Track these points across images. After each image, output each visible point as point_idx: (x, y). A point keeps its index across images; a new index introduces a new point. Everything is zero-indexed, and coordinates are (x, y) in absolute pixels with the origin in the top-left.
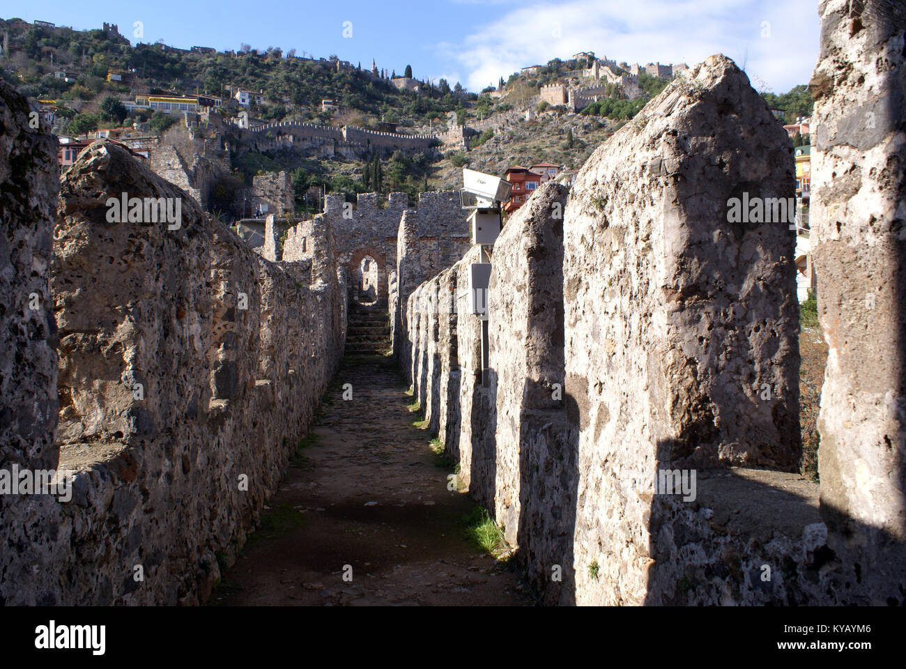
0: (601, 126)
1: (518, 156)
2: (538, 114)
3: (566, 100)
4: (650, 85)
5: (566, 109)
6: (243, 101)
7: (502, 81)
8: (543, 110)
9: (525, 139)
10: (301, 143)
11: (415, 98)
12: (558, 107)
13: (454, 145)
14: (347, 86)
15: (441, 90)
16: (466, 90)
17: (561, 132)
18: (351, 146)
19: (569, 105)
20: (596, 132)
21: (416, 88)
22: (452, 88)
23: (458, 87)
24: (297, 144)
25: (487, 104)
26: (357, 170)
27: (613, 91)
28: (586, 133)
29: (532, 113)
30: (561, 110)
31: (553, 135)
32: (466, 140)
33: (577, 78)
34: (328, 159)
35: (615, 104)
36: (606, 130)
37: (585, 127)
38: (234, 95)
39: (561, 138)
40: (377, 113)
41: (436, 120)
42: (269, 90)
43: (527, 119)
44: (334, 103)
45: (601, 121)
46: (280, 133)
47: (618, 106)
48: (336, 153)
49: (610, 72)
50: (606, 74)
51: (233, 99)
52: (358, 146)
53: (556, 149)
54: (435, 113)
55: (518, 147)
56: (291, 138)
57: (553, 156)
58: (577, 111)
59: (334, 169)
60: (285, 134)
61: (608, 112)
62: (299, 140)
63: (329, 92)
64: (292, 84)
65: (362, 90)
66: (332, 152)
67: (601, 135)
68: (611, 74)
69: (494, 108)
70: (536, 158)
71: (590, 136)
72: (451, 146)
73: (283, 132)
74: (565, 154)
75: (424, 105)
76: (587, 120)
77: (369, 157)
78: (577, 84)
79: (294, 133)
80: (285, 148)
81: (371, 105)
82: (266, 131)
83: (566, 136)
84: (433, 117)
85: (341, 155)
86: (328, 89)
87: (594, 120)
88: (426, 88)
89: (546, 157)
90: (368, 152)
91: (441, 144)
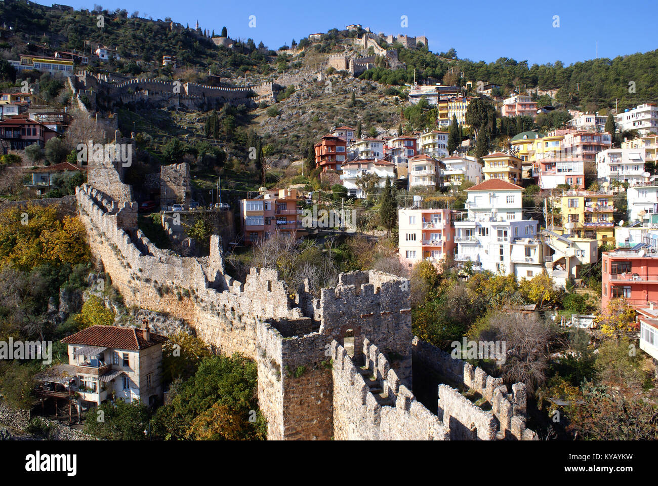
0: (374, 88)
1: (317, 111)
2: (327, 76)
3: (347, 67)
4: (404, 55)
5: (347, 73)
6: (103, 56)
7: (294, 42)
8: (331, 73)
9: (319, 96)
10: (154, 96)
11: (231, 54)
12: (341, 72)
13: (266, 97)
14: (180, 43)
15: (249, 47)
16: (267, 47)
17: (345, 92)
18: (191, 99)
19: (350, 71)
20: (370, 93)
21: (231, 46)
22: (257, 46)
23: (261, 45)
24: (151, 97)
25: (285, 61)
26: (199, 120)
27: (380, 61)
28: (364, 94)
29: (323, 75)
30: (344, 74)
31: (340, 94)
32: (274, 94)
33: (351, 45)
34: (175, 110)
35: (383, 72)
36: (377, 92)
37: (363, 89)
38: (95, 50)
39: (346, 98)
40: (204, 67)
41: (248, 73)
42: (121, 46)
43: (319, 79)
44: (173, 59)
45: (373, 85)
46: (138, 88)
47: (385, 74)
48: (181, 104)
49: (376, 44)
50: (373, 45)
51: (93, 54)
52: (197, 99)
53: (343, 107)
54: (246, 66)
55: (315, 103)
56: (147, 93)
57: (342, 112)
58: (356, 75)
59: (181, 119)
60: (142, 89)
61: (378, 78)
62: (152, 94)
63: (167, 48)
64: (138, 41)
65: (191, 47)
66: (178, 103)
67: (375, 96)
68: (377, 46)
69: (290, 64)
70: (330, 113)
71: (366, 96)
72: (263, 97)
73: (140, 87)
74: (350, 111)
75: (238, 59)
76: (363, 83)
77: (205, 107)
78: (351, 50)
79: (148, 88)
80: (142, 100)
81: (199, 59)
82: (127, 86)
83: (350, 96)
84: (245, 70)
85: (184, 106)
86: (166, 46)
87: (369, 84)
88: (238, 46)
89: (337, 113)
90: (204, 103)
91: (256, 96)
